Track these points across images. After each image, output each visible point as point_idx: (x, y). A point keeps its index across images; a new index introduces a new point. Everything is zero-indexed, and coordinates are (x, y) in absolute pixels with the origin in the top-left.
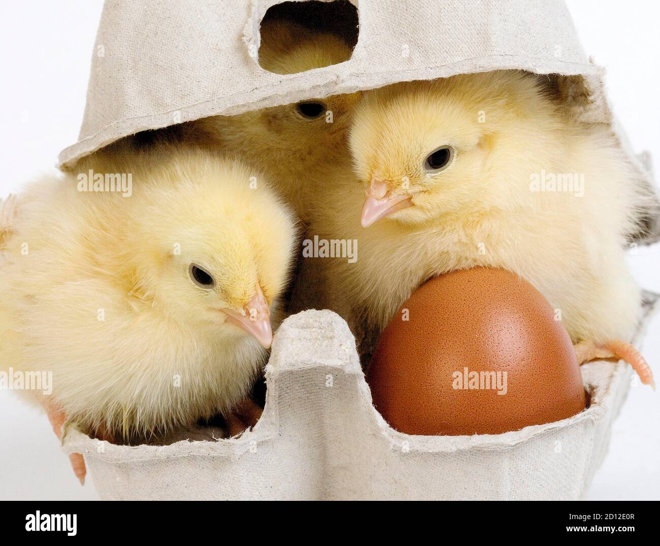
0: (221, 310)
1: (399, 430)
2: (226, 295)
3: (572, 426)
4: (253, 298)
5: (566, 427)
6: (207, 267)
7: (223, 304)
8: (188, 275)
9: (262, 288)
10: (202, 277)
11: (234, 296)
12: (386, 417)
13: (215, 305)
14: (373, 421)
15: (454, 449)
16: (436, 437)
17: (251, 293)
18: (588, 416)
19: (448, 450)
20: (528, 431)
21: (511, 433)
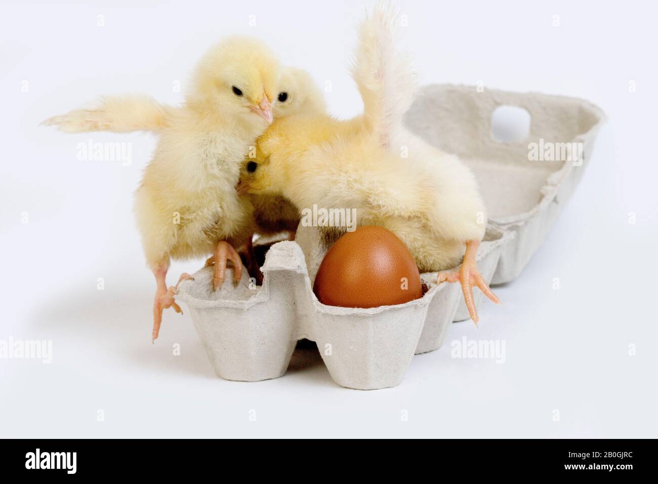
0: (248, 107)
1: (321, 303)
2: (249, 99)
3: (404, 308)
4: (263, 100)
5: (401, 309)
6: (239, 87)
7: (249, 104)
8: (232, 91)
9: (267, 95)
10: (237, 92)
11: (253, 100)
12: (317, 295)
13: (245, 105)
14: (311, 297)
15: (344, 314)
16: (337, 307)
17: (261, 98)
18: (415, 303)
19: (341, 314)
20: (382, 308)
21: (374, 308)
